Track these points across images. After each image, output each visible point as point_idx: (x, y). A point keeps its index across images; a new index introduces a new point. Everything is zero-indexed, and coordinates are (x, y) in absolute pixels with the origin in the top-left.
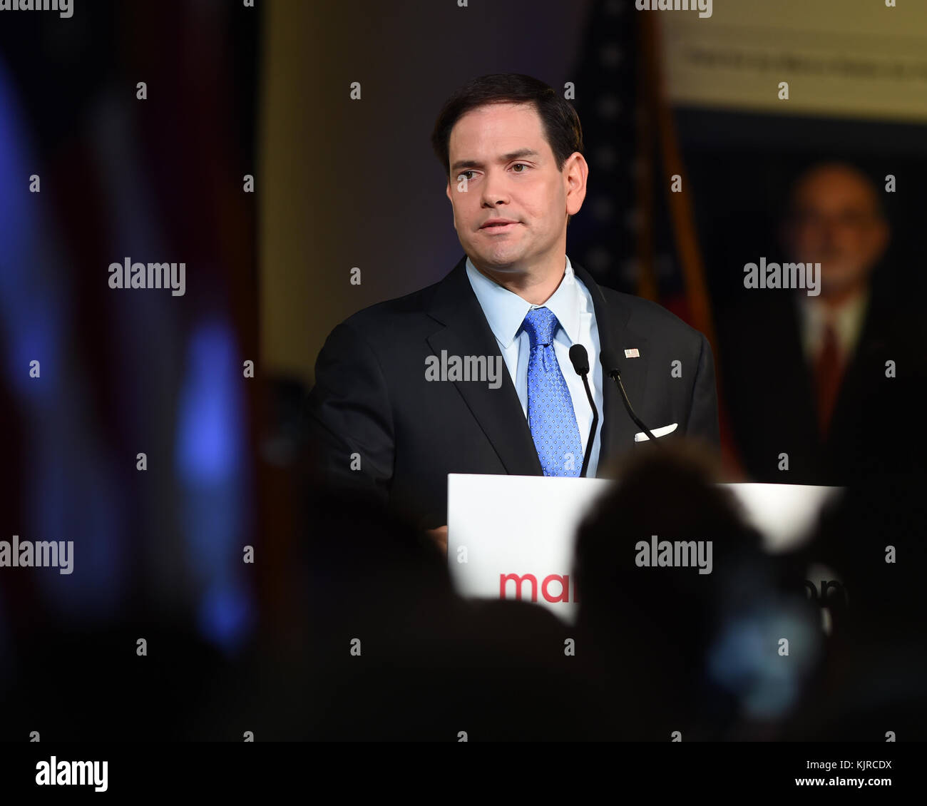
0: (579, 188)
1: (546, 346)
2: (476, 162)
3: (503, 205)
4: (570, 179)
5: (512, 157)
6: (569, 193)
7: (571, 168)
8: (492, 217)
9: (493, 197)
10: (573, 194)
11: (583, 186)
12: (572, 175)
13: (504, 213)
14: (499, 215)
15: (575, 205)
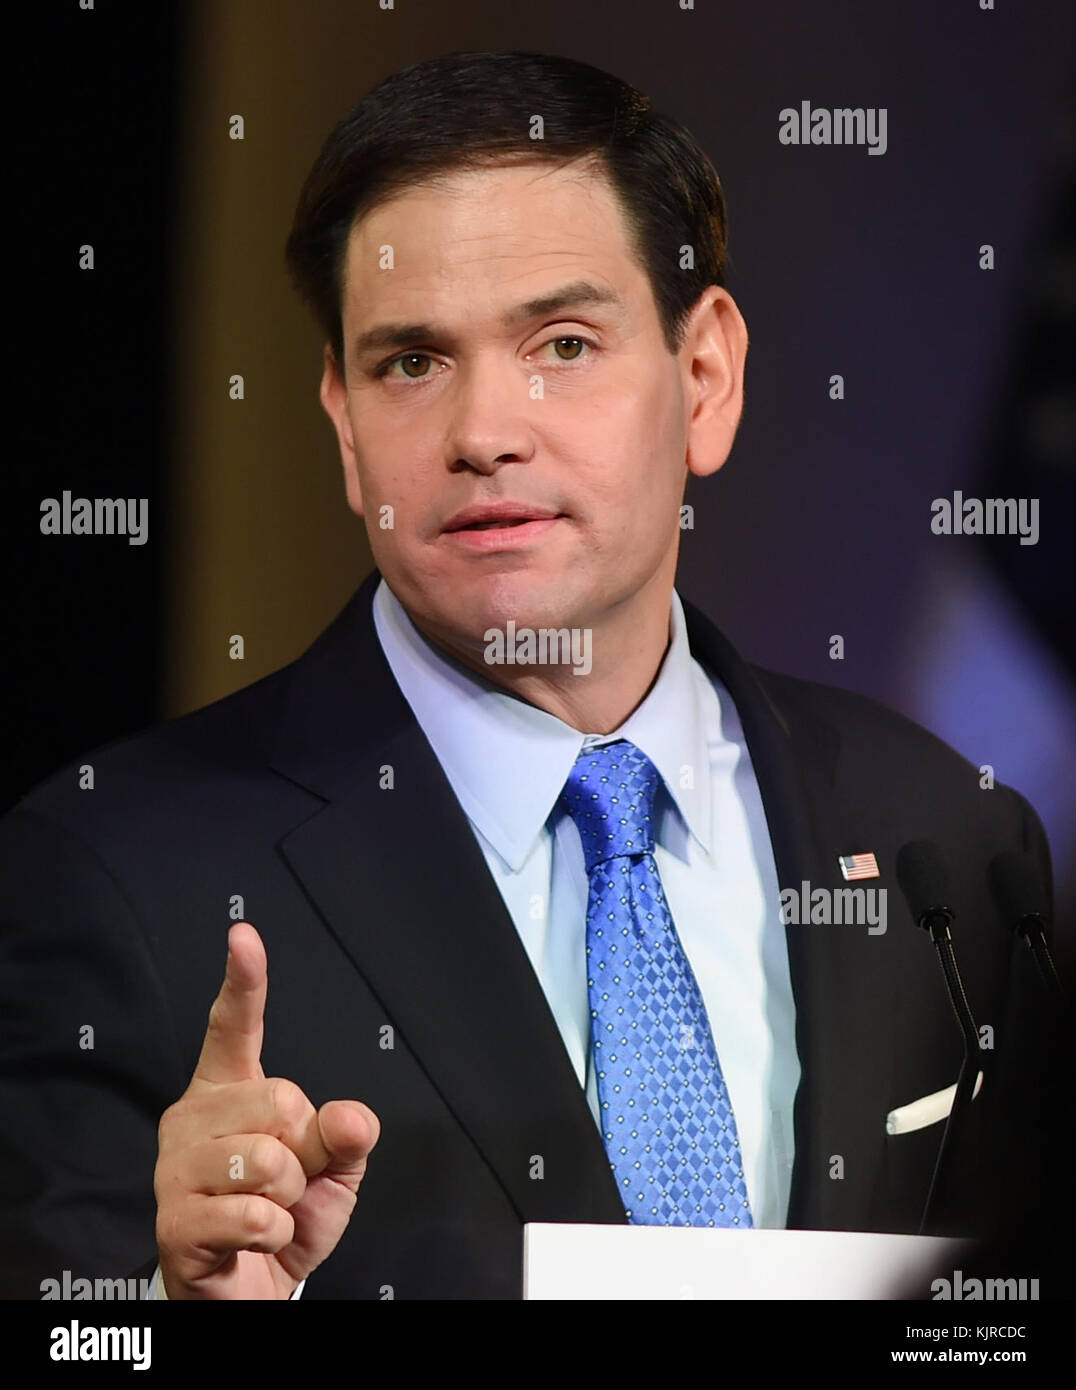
0: (723, 394)
1: (636, 859)
2: (433, 328)
3: (511, 466)
4: (697, 367)
5: (544, 310)
6: (697, 412)
7: (700, 335)
8: (481, 497)
9: (484, 441)
10: (707, 413)
11: (733, 386)
12: (703, 353)
13: (515, 489)
14: (499, 492)
15: (712, 447)
